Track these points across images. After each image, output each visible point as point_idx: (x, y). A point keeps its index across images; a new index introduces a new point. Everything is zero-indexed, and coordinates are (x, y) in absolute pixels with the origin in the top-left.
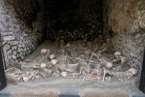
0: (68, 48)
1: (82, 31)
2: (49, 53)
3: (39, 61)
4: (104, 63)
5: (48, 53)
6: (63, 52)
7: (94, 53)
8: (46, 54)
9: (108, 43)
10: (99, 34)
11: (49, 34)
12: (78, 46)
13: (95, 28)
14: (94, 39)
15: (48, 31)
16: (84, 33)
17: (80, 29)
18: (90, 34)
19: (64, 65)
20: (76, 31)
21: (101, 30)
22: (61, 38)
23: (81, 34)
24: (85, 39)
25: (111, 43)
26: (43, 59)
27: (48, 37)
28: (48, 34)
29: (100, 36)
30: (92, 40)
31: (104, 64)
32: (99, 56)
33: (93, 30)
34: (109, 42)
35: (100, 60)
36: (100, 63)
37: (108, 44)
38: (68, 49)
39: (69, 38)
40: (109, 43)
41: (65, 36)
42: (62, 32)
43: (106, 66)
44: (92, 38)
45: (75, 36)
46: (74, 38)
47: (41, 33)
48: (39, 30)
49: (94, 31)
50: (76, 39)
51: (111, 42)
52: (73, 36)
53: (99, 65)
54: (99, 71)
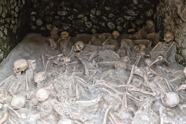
0: (79, 51)
1: (109, 12)
2: (34, 68)
3: (11, 87)
4: (159, 93)
5: (31, 70)
6: (67, 62)
7: (136, 67)
8: (25, 71)
9: (167, 43)
10: (147, 18)
11: (36, 19)
12: (100, 47)
13: (139, 6)
14: (136, 31)
15: (33, 13)
16: (113, 17)
17: (106, 8)
18: (128, 18)
19: (66, 102)
20: (96, 13)
21: (151, 10)
22: (64, 29)
23: (108, 18)
24: (116, 29)
25: (174, 42)
26: (19, 83)
27: (34, 27)
28: (34, 19)
29: (150, 24)
30: (132, 33)
31: (160, 95)
32: (148, 73)
33: (135, 10)
34: (170, 41)
35: (151, 85)
36: (151, 94)
37: (168, 45)
38: (79, 54)
39: (81, 29)
40: (170, 43)
41: (72, 24)
42: (64, 16)
43: (165, 101)
44: (133, 28)
45: (93, 24)
46: (92, 27)
47: (16, 19)
48: (13, 12)
49: (136, 13)
50: (96, 29)
51: (174, 40)
52: (89, 25)
53: (149, 102)
54: (148, 119)
